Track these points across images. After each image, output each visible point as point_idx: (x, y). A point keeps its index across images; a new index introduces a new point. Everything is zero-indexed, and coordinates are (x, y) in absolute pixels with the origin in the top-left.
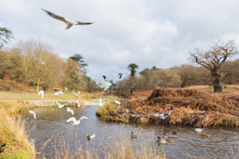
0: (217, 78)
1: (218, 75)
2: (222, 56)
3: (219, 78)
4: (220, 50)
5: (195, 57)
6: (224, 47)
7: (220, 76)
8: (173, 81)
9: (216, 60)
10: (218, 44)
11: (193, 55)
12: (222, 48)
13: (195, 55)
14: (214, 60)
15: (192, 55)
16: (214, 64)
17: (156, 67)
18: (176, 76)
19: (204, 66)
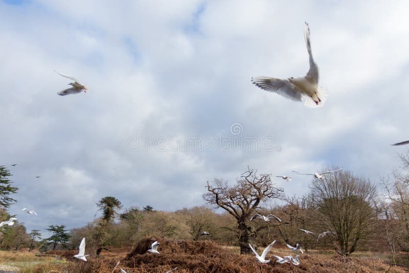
0: (246, 232)
1: (248, 227)
2: (253, 198)
3: (248, 232)
4: (251, 187)
5: (214, 193)
6: (256, 184)
7: (249, 229)
8: (177, 234)
9: (245, 202)
10: (248, 178)
11: (213, 191)
12: (254, 186)
13: (216, 191)
14: (242, 202)
15: (210, 191)
16: (242, 208)
17: (151, 208)
18: (183, 225)
19: (228, 210)
